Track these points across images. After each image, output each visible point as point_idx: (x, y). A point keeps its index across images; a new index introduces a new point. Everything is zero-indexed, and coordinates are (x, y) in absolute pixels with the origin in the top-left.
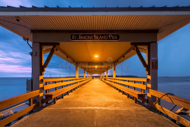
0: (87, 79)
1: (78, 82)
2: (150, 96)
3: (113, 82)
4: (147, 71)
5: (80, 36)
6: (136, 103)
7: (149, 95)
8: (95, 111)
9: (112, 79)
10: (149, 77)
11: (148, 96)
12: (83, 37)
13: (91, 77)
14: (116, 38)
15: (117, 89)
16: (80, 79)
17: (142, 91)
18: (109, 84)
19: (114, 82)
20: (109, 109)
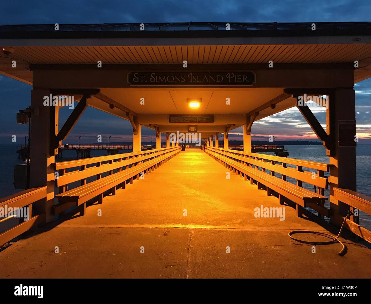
0: (166, 153)
1: (138, 162)
2: (337, 203)
3: (243, 162)
4: (328, 149)
5: (153, 75)
6: (300, 215)
7: (334, 200)
8: (191, 233)
9: (240, 155)
10: (334, 162)
11: (330, 202)
12: (160, 77)
13: (177, 145)
14: (245, 80)
15: (255, 182)
16: (144, 154)
17: (318, 190)
18: (232, 168)
19: (246, 163)
20: (225, 229)
